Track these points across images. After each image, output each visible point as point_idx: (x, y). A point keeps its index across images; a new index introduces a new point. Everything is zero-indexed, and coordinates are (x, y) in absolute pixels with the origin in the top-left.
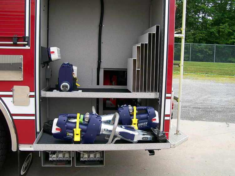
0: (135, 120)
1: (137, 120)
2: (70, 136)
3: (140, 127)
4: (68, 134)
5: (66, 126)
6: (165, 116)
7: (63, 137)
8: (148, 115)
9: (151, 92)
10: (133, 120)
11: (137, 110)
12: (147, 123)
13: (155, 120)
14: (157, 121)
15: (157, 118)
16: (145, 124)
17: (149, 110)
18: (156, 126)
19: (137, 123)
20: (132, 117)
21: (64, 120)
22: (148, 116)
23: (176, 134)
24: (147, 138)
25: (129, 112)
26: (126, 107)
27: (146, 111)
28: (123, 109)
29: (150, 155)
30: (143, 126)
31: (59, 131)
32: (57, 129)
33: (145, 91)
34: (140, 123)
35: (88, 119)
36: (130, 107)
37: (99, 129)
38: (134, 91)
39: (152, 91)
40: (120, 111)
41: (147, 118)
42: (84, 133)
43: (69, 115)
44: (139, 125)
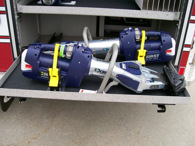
0: (142, 52)
1: (145, 51)
2: (46, 76)
3: (148, 60)
4: (42, 74)
5: (38, 62)
6: (184, 46)
7: (36, 77)
8: (162, 44)
9: (169, 11)
10: (139, 50)
11: (146, 36)
12: (158, 55)
13: (171, 51)
14: (173, 54)
15: (173, 49)
16: (156, 56)
17: (163, 38)
18: (170, 60)
19: (145, 55)
20: (138, 46)
21: (36, 55)
22: (161, 46)
23: (192, 63)
24: (158, 86)
25: (135, 39)
26: (131, 31)
27: (159, 39)
28: (127, 34)
29: (159, 111)
30: (152, 59)
31: (31, 69)
32: (27, 66)
33: (161, 9)
34: (149, 55)
35: (71, 53)
36: (137, 32)
37: (87, 69)
38: (145, 8)
39: (171, 10)
40: (122, 37)
41: (159, 49)
42: (64, 74)
43: (43, 46)
44: (147, 57)
